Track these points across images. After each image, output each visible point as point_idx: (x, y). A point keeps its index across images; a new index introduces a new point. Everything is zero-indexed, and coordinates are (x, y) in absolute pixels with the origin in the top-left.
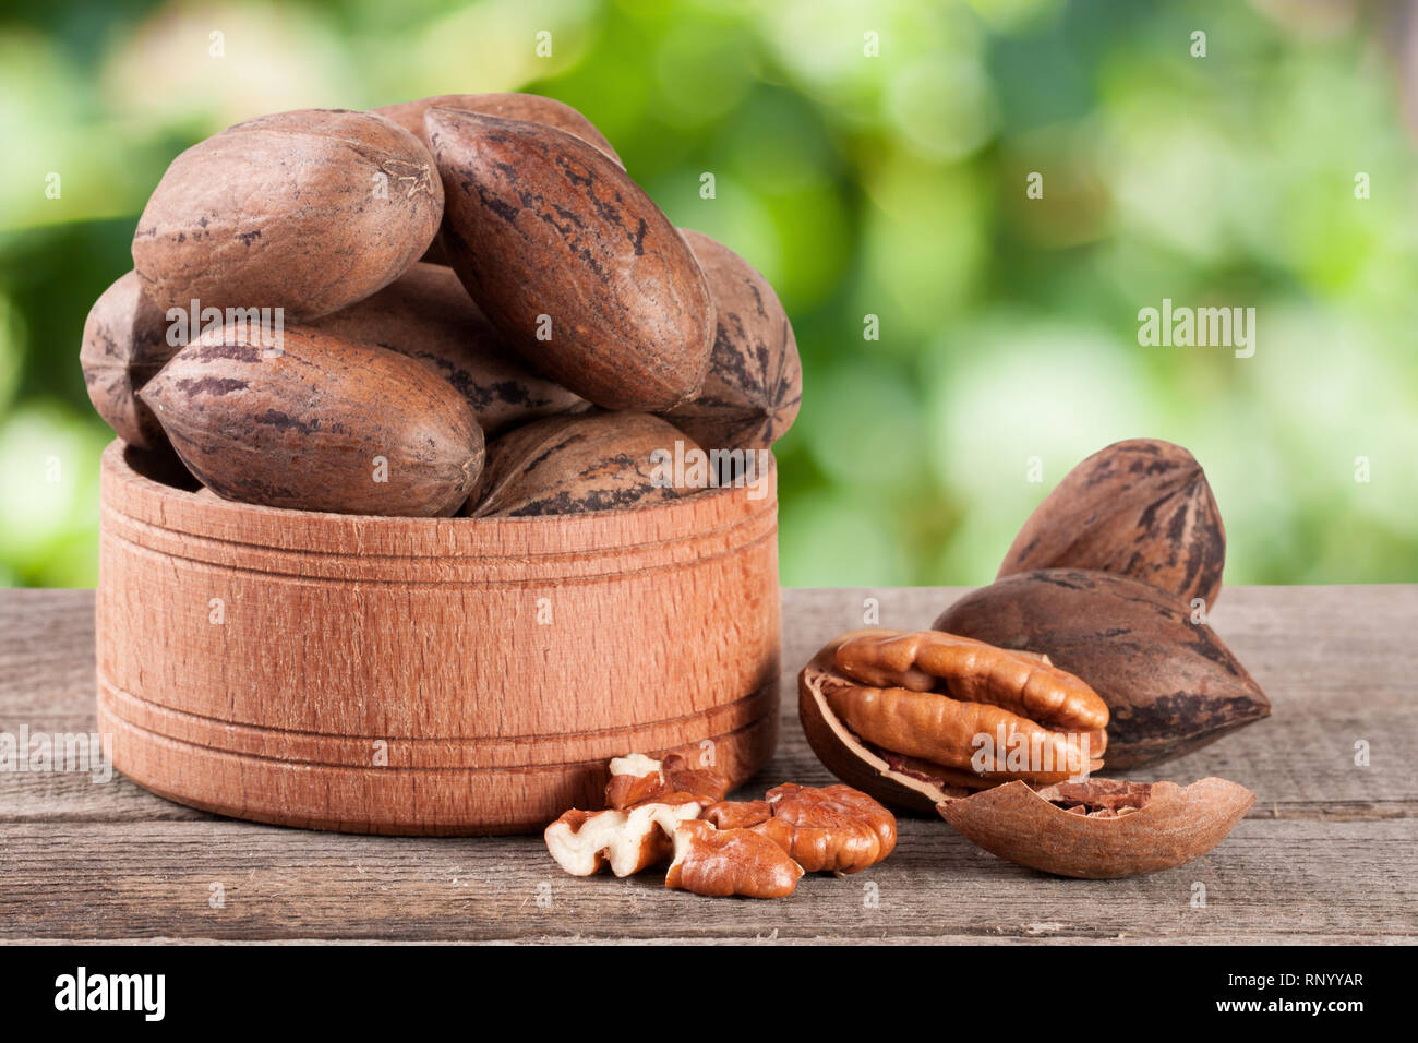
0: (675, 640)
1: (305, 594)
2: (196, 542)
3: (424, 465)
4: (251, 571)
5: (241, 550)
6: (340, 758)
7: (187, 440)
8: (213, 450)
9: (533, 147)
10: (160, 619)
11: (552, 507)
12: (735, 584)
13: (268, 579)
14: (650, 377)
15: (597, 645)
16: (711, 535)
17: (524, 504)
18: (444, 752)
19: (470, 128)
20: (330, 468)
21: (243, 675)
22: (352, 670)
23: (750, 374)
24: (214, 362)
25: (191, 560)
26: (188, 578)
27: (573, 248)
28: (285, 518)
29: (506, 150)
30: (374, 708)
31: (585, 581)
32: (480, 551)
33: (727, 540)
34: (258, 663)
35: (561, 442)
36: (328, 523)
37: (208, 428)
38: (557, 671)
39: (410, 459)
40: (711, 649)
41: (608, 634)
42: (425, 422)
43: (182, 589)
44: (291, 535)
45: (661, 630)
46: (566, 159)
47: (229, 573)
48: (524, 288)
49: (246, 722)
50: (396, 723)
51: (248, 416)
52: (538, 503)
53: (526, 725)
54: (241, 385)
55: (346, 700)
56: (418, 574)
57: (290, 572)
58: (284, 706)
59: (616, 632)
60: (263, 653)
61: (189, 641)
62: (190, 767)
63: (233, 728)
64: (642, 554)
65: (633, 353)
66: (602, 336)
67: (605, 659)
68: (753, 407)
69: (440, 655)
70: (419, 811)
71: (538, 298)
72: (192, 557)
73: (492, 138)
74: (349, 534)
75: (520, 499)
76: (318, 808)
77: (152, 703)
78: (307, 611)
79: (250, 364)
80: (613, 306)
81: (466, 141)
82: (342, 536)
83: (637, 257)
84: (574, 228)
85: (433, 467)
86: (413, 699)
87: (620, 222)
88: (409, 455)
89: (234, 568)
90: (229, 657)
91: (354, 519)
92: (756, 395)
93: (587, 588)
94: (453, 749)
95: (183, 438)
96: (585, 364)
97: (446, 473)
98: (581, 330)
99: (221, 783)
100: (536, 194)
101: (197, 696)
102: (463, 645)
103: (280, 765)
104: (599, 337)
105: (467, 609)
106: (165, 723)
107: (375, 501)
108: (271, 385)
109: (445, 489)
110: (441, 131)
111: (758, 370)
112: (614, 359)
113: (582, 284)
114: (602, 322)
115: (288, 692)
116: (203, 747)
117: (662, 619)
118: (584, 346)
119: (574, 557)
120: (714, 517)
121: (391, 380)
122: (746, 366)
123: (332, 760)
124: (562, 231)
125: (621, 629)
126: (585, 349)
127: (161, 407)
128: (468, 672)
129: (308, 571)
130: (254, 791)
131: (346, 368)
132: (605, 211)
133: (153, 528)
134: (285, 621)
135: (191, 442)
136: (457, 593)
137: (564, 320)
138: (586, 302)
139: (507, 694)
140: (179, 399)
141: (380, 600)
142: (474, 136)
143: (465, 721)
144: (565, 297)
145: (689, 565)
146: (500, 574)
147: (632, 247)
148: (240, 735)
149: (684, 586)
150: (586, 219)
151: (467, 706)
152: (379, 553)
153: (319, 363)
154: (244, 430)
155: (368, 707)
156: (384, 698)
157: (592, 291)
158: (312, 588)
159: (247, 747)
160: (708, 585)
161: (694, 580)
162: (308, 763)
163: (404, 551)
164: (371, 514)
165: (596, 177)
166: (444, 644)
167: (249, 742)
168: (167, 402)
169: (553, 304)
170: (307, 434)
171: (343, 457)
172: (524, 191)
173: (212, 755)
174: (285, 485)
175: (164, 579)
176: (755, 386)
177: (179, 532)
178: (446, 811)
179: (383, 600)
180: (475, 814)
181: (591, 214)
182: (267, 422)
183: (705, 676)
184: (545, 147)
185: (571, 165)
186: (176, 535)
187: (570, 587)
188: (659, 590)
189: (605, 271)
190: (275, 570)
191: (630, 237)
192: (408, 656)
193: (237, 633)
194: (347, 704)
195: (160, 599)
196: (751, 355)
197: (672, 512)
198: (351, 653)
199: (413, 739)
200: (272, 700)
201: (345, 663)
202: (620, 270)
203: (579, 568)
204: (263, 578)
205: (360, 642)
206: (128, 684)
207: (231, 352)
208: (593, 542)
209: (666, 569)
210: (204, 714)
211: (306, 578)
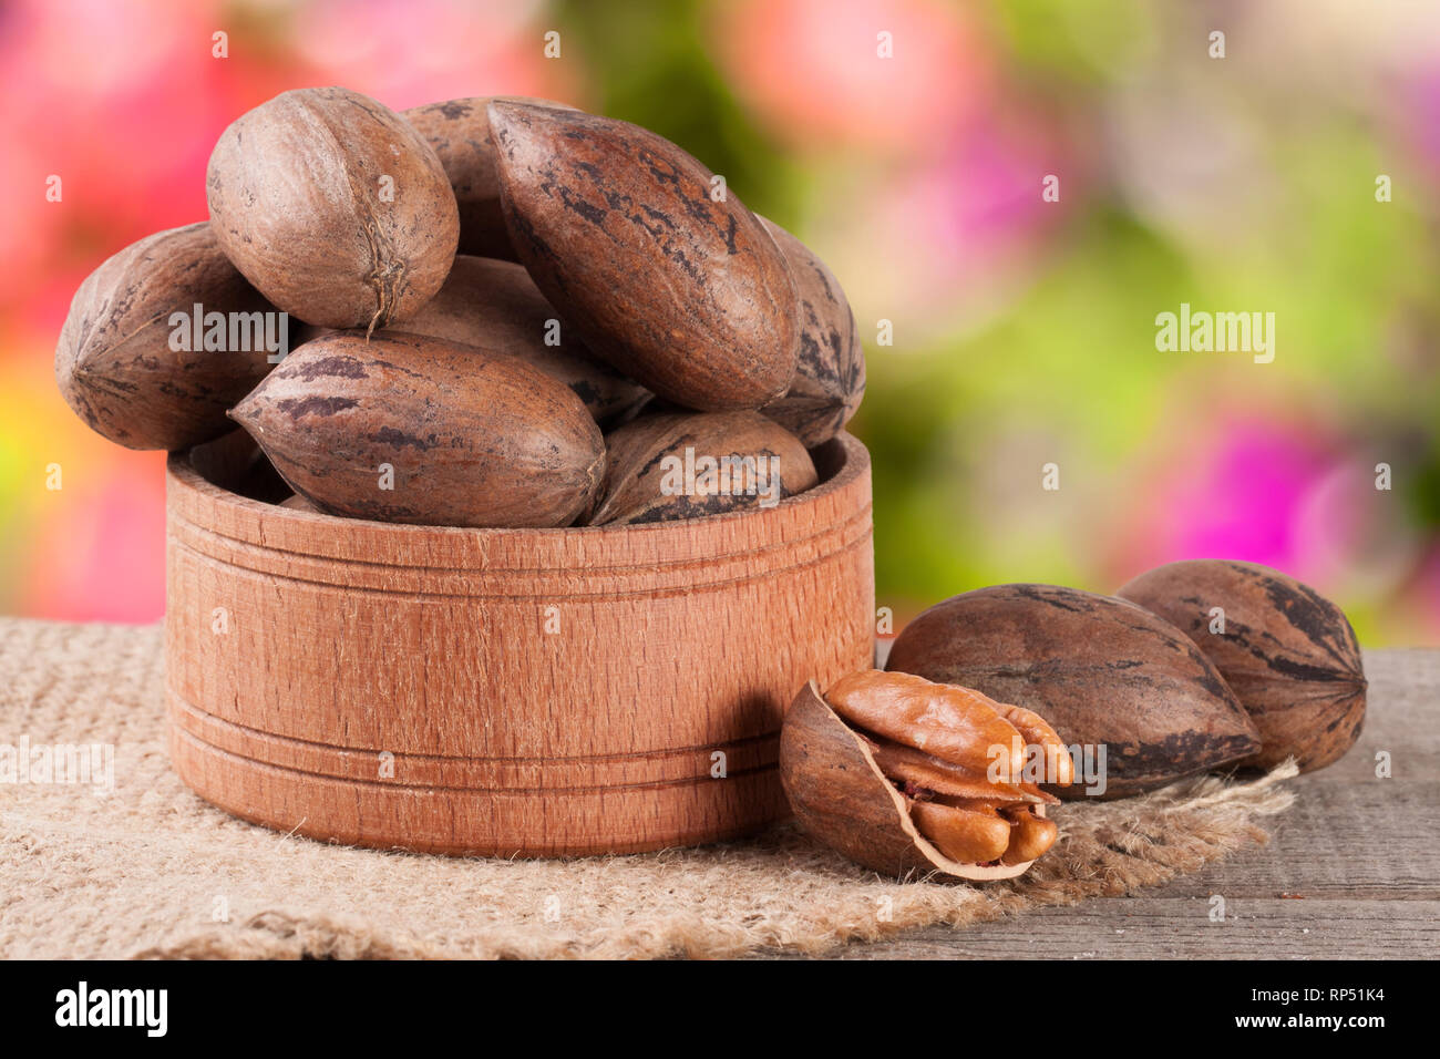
0: (799, 643)
1: (426, 612)
2: (302, 561)
3: (550, 474)
4: (365, 590)
5: (355, 569)
6: (466, 781)
7: (294, 463)
8: (325, 472)
9: (614, 144)
10: (260, 640)
11: (672, 512)
12: (849, 581)
13: (385, 598)
14: (746, 379)
15: (727, 654)
16: (829, 532)
17: (643, 511)
18: (575, 771)
19: (543, 124)
20: (452, 483)
21: (358, 697)
22: (478, 689)
23: (825, 363)
24: (317, 380)
25: (295, 580)
26: (293, 598)
27: (666, 250)
28: (403, 534)
29: (587, 149)
30: (501, 729)
31: (714, 588)
32: (611, 561)
33: (843, 536)
34: (375, 686)
35: (671, 443)
36: (450, 537)
37: (318, 449)
38: (688, 683)
39: (536, 468)
40: (830, 649)
41: (738, 641)
42: (547, 428)
43: (286, 610)
44: (410, 552)
45: (787, 634)
46: (648, 155)
47: (341, 593)
48: (615, 293)
49: (362, 746)
50: (525, 744)
51: (361, 436)
52: (658, 508)
53: (658, 740)
54: (350, 403)
55: (472, 722)
56: (547, 588)
57: (409, 590)
58: (403, 730)
59: (745, 638)
60: (380, 675)
61: (295, 664)
62: (297, 796)
63: (347, 754)
64: (767, 557)
65: (730, 356)
66: (699, 340)
67: (735, 667)
68: (830, 395)
69: (570, 672)
70: (551, 834)
71: (630, 303)
72: (297, 577)
73: (569, 135)
74: (473, 549)
75: (638, 506)
76: (442, 834)
77: (248, 728)
78: (429, 630)
79: (356, 381)
80: (709, 308)
81: (541, 138)
82: (465, 552)
83: (730, 256)
84: (665, 229)
85: (559, 474)
86: (542, 717)
87: (711, 220)
88: (535, 465)
89: (346, 587)
90: (341, 680)
91: (477, 533)
92: (832, 384)
93: (717, 594)
94: (585, 769)
95: (289, 461)
96: (680, 368)
97: (571, 479)
98: (676, 334)
99: (333, 811)
100: (623, 194)
101: (304, 720)
102: (594, 660)
103: (401, 791)
104: (695, 341)
105: (597, 623)
106: (266, 750)
107: (500, 513)
108: (382, 401)
109: (570, 495)
110: (509, 127)
111: (833, 358)
112: (711, 363)
113: (677, 288)
114: (698, 326)
115: (407, 715)
116: (312, 774)
117: (787, 622)
118: (679, 350)
119: (703, 563)
120: (832, 515)
121: (506, 386)
122: (821, 355)
123: (457, 783)
124: (653, 233)
125: (749, 635)
126: (680, 355)
127: (262, 430)
128: (599, 687)
129: (429, 588)
130: (371, 818)
131: (458, 377)
132: (695, 209)
133: (249, 547)
134: (405, 642)
135: (298, 465)
136: (587, 605)
137: (659, 325)
138: (681, 305)
139: (639, 708)
140: (283, 422)
141: (506, 616)
142: (549, 133)
143: (597, 738)
144: (659, 302)
145: (810, 565)
146: (630, 585)
147: (725, 246)
148: (355, 761)
149: (806, 587)
150: (677, 219)
151: (598, 723)
152: (505, 567)
153: (429, 374)
154: (356, 450)
155: (495, 727)
156: (512, 718)
157: (687, 294)
158: (434, 605)
159: (363, 772)
160: (827, 586)
161: (816, 580)
162: (430, 788)
163: (532, 564)
164: (494, 527)
165: (681, 174)
166: (574, 659)
167: (365, 767)
168: (268, 423)
169: (647, 309)
170: (425, 450)
171: (465, 472)
172: (610, 192)
173: (323, 782)
174: (404, 504)
175: (264, 600)
176: (830, 376)
177: (280, 551)
178: (577, 832)
179: (510, 617)
180: (607, 834)
181: (681, 212)
182: (382, 441)
183: (826, 679)
184: (625, 144)
185: (655, 161)
186: (277, 553)
187: (699, 595)
188: (784, 592)
189: (700, 273)
190: (392, 588)
191: (722, 235)
192: (537, 674)
193: (350, 655)
194: (473, 724)
195: (260, 622)
196: (826, 343)
197: (795, 512)
198: (476, 672)
199: (543, 758)
200: (391, 723)
201: (469, 682)
202: (715, 271)
203: (709, 575)
204: (379, 597)
205: (486, 661)
206: (219, 708)
207: (334, 367)
208: (722, 546)
209: (790, 570)
210: (313, 739)
211: (426, 595)
